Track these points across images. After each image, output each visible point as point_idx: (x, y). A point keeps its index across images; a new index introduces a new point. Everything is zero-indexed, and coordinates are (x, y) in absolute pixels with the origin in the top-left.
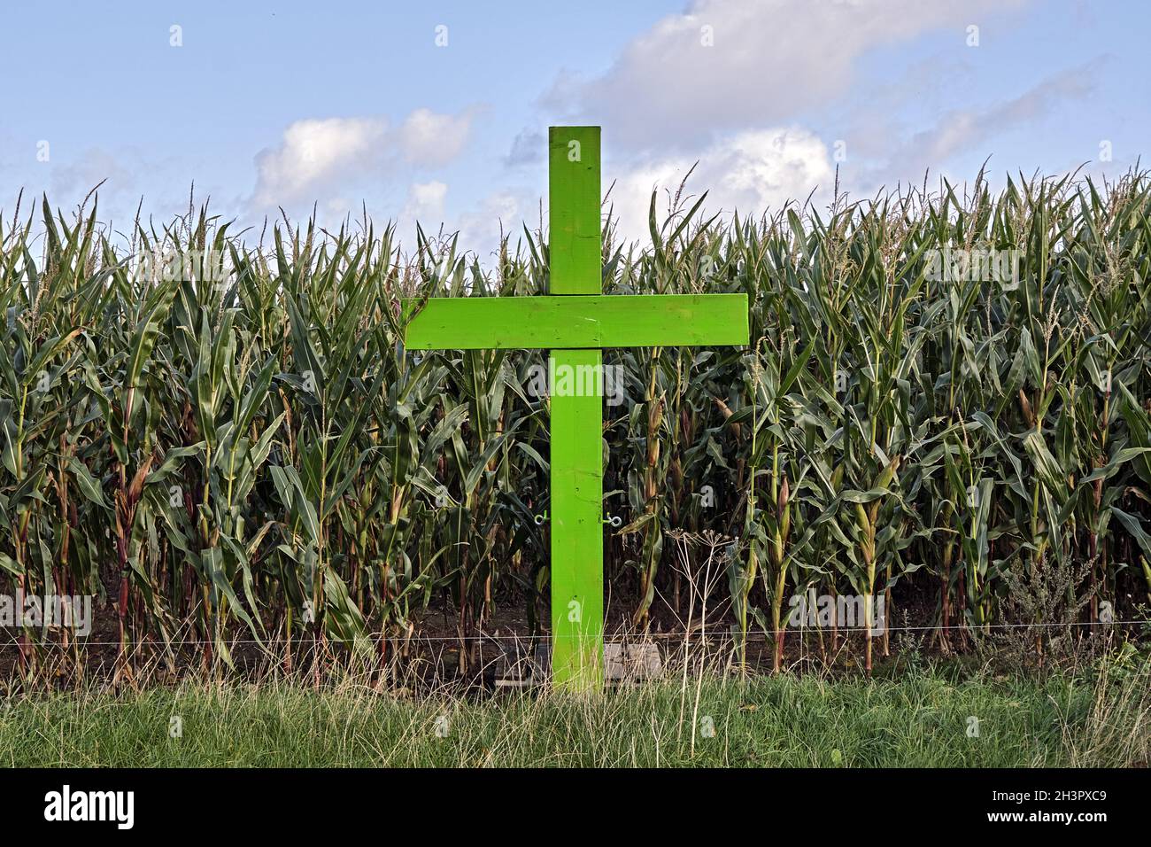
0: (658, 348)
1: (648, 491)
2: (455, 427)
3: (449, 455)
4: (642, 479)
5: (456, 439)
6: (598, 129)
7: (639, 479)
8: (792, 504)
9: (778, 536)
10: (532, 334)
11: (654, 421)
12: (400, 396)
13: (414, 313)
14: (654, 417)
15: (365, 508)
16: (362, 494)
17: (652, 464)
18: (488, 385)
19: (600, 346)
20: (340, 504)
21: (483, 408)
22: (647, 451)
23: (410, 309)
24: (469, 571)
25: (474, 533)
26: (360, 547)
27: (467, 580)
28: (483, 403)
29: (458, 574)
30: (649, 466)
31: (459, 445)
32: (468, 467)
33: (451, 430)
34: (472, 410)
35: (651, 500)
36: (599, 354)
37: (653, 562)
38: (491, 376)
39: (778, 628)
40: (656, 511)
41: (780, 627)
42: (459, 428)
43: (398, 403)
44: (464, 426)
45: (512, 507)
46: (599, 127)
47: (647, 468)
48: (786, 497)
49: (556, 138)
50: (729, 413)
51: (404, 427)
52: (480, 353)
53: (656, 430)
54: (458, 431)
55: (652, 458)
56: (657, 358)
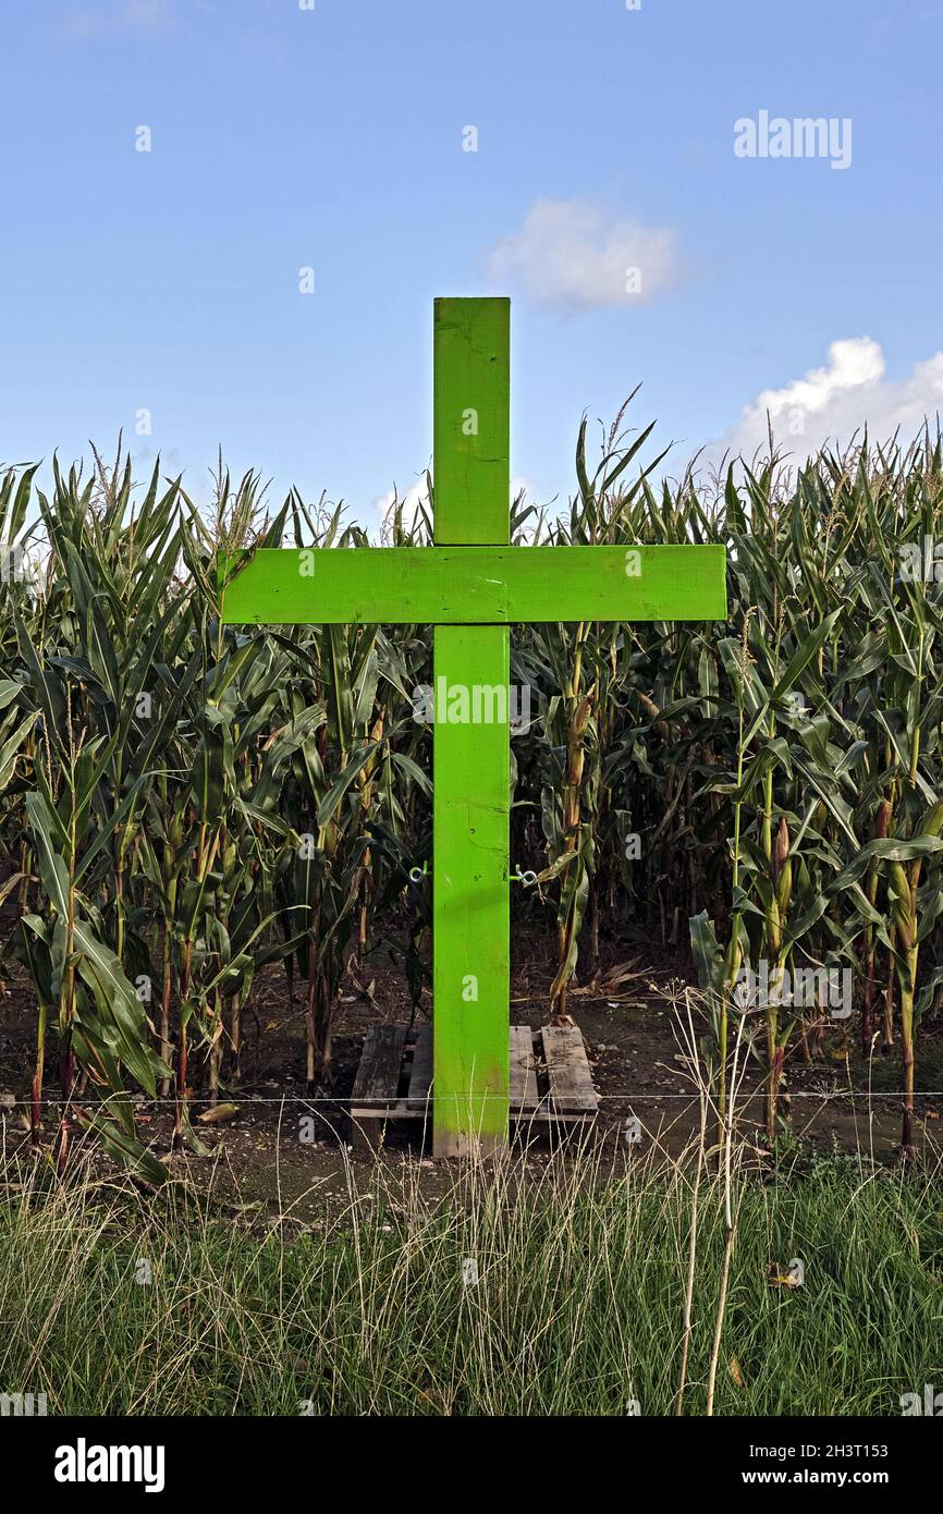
0: (586, 623)
1: (568, 819)
2: (306, 734)
3: (298, 771)
4: (560, 800)
5: (307, 750)
6: (506, 302)
7: (556, 801)
8: (795, 860)
9: (775, 907)
10: (407, 602)
11: (578, 725)
12: (213, 693)
13: (235, 571)
14: (578, 720)
15: (175, 847)
16: (171, 827)
17: (574, 783)
18: (354, 675)
19: (507, 620)
20: (141, 841)
21: (345, 707)
22: (567, 764)
23: (230, 564)
24: (322, 933)
25: (328, 882)
26: (168, 902)
27: (318, 947)
28: (345, 700)
29: (306, 941)
30: (570, 785)
31: (313, 758)
32: (323, 787)
33: (300, 738)
34: (331, 711)
35: (572, 831)
36: (506, 632)
37: (577, 914)
38: (357, 665)
39: (774, 1046)
40: (580, 845)
41: (778, 1043)
42: (311, 734)
43: (211, 702)
44: (319, 731)
45: (384, 842)
46: (508, 299)
47: (567, 788)
48: (786, 848)
49: (444, 313)
50: (655, 710)
51: (215, 737)
52: (342, 631)
53: (580, 737)
54: (311, 739)
55: (574, 774)
56: (582, 642)
